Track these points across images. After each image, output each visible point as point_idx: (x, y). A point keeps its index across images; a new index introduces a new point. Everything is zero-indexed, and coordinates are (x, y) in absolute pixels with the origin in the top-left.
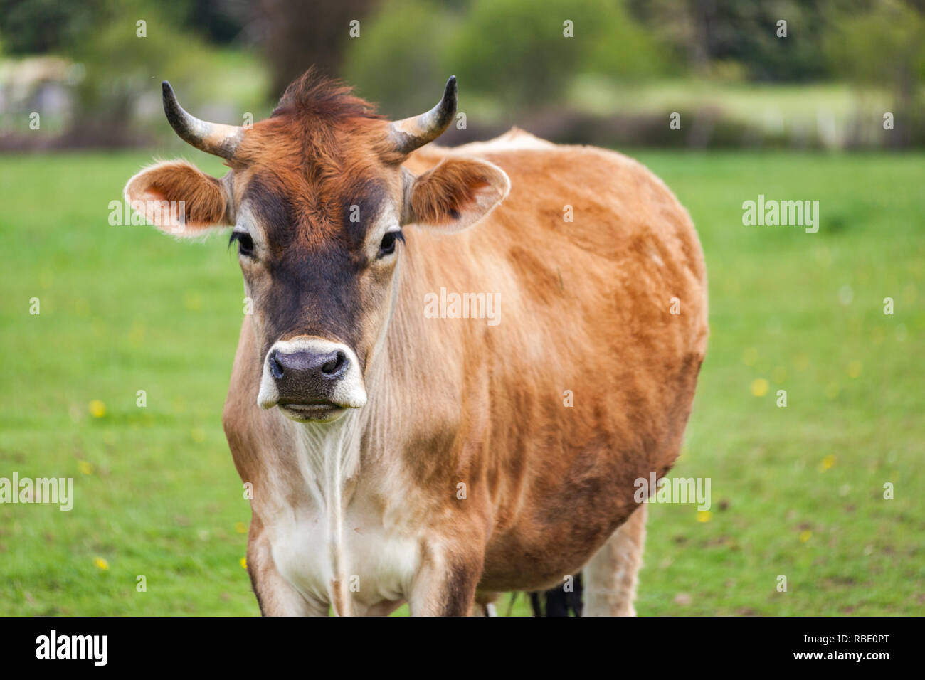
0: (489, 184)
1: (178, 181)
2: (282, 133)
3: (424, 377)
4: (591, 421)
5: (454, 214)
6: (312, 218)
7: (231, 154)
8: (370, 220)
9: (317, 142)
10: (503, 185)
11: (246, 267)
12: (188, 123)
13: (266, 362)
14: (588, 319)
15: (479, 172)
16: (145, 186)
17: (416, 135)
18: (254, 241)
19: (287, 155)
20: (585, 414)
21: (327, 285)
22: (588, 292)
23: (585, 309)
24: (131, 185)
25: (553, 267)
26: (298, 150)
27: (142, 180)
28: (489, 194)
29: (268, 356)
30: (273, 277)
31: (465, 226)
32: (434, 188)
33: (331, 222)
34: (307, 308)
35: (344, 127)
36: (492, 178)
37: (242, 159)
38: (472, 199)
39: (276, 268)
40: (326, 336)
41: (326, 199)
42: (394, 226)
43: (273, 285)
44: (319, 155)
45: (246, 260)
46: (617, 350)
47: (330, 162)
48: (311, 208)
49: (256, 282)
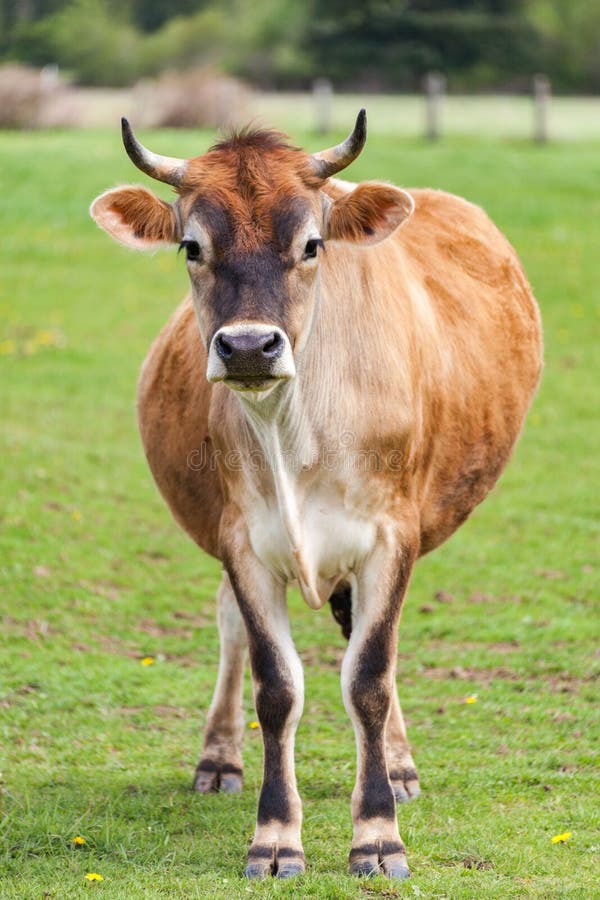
0: (396, 205)
1: (135, 201)
2: (222, 162)
3: (380, 384)
4: (482, 423)
5: (369, 231)
6: (247, 228)
7: (179, 181)
8: (296, 228)
9: (251, 167)
10: (409, 205)
11: (194, 272)
12: (143, 153)
13: (212, 344)
14: (483, 338)
15: (387, 196)
16: (108, 206)
17: (332, 162)
18: (201, 245)
19: (227, 179)
20: (478, 417)
21: (262, 280)
22: (482, 315)
23: (481, 329)
24: (96, 204)
25: (455, 293)
26: (235, 175)
27: (105, 200)
28: (397, 213)
29: (213, 340)
30: (216, 277)
31: (379, 241)
32: (350, 210)
33: (263, 230)
34: (245, 297)
35: (272, 156)
36: (399, 199)
37: (188, 184)
38: (383, 218)
39: (220, 268)
40: (262, 320)
41: (259, 212)
42: (317, 235)
43: (217, 283)
44: (253, 177)
45: (193, 264)
46: (501, 363)
47: (262, 184)
48: (246, 220)
49: (201, 282)
